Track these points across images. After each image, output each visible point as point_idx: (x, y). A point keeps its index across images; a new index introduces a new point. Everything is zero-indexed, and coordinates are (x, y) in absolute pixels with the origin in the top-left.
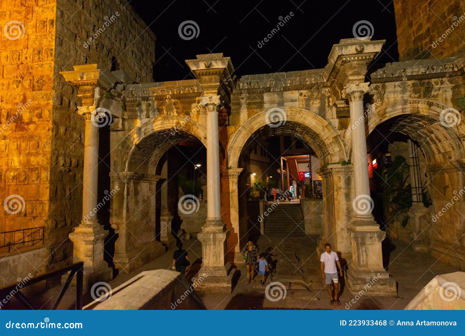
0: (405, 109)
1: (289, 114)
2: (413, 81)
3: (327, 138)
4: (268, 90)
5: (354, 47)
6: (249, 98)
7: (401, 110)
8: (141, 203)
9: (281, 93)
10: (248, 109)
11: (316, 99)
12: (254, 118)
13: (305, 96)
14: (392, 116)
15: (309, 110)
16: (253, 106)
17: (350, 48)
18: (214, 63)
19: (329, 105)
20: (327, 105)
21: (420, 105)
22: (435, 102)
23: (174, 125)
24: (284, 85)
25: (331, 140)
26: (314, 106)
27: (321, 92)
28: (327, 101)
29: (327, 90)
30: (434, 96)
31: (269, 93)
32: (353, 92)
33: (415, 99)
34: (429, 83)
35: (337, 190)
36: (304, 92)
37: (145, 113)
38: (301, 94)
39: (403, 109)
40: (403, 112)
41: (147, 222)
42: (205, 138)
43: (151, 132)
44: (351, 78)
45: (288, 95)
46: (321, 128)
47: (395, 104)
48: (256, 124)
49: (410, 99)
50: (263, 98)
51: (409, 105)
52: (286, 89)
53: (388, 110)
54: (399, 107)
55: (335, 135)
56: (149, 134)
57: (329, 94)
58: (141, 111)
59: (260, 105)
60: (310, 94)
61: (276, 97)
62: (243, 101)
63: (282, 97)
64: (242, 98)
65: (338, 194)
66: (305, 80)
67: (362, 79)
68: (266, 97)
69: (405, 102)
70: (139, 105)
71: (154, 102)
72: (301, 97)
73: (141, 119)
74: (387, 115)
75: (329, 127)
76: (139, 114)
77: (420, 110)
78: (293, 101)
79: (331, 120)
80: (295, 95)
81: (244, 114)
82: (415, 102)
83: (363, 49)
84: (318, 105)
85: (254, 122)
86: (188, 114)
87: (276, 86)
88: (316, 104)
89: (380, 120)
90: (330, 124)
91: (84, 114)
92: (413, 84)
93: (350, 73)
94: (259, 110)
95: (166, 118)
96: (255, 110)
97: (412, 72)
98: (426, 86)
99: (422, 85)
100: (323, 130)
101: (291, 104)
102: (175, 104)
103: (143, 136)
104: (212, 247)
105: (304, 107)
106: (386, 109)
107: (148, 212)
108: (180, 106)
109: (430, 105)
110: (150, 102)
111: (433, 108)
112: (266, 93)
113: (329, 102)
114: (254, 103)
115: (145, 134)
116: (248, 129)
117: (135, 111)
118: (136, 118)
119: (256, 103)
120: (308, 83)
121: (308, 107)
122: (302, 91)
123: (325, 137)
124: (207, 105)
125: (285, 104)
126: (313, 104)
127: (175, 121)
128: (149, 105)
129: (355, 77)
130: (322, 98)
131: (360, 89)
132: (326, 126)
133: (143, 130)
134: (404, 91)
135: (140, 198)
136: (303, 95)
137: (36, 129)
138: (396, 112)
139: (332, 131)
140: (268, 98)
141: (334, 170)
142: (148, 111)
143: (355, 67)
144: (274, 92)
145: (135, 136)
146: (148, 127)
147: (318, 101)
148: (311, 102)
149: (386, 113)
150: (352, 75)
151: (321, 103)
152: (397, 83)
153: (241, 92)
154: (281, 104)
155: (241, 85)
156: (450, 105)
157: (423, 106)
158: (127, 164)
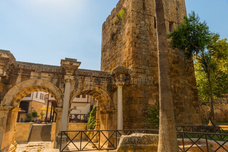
0: (91, 88)
1: (42, 83)
3: (58, 96)
4: (34, 71)
5: (69, 62)
6: (23, 73)
7: (89, 88)
9: (40, 73)
10: (22, 77)
11: (56, 78)
12: (24, 82)
13: (51, 76)
14: (86, 90)
15: (52, 82)
16: (24, 76)
17: (67, 62)
18: (2, 54)
19: (61, 82)
20: (60, 81)
21: (96, 88)
22: (101, 87)
24: (41, 70)
25: (59, 97)
26: (55, 81)
27: (58, 76)
28: (60, 80)
30: (101, 85)
31: (34, 72)
32: (67, 79)
33: (94, 85)
35: (58, 119)
36: (51, 74)
38: (49, 75)
39: (90, 88)
40: (90, 89)
44: (67, 73)
45: (43, 75)
46: (56, 91)
47: (87, 86)
48: (24, 85)
49: (93, 85)
50: (30, 74)
51: (92, 87)
52: (42, 72)
53: (85, 87)
54: (89, 87)
55: (62, 95)
57: (62, 77)
59: (29, 77)
60: (53, 76)
61: (37, 74)
62: (20, 74)
63: (40, 75)
64: (19, 72)
65: (58, 121)
66: (52, 69)
67: (72, 75)
68: (32, 74)
69: (91, 85)
72: (49, 77)
74: (84, 89)
77: (96, 89)
78: (45, 77)
79: (61, 88)
80: (47, 75)
81: (19, 79)
82: (94, 86)
83: (73, 64)
84: (57, 81)
85: (24, 84)
87: (38, 70)
88: (56, 81)
89: (81, 91)
90: (60, 90)
93: (67, 71)
94: (27, 79)
96: (25, 79)
97: (94, 75)
100: (57, 92)
101: (44, 79)
105: (50, 81)
106: (84, 87)
109: (99, 88)
111: (100, 89)
112: (33, 72)
113: (61, 81)
114: (25, 75)
116: (20, 87)
119: (27, 76)
120: (53, 71)
121: (51, 81)
122: (50, 74)
123: (57, 95)
125: (41, 78)
126: (54, 80)
129: (69, 73)
131: (70, 78)
136: (50, 75)
138: (87, 89)
139: (61, 93)
140: (33, 74)
141: (58, 110)
143: (69, 70)
144: (36, 72)
147: (57, 79)
148: (53, 79)
149: (83, 88)
150: (67, 72)
153: (19, 69)
154: (39, 78)
155: (20, 66)
156: (106, 89)
157: (97, 88)
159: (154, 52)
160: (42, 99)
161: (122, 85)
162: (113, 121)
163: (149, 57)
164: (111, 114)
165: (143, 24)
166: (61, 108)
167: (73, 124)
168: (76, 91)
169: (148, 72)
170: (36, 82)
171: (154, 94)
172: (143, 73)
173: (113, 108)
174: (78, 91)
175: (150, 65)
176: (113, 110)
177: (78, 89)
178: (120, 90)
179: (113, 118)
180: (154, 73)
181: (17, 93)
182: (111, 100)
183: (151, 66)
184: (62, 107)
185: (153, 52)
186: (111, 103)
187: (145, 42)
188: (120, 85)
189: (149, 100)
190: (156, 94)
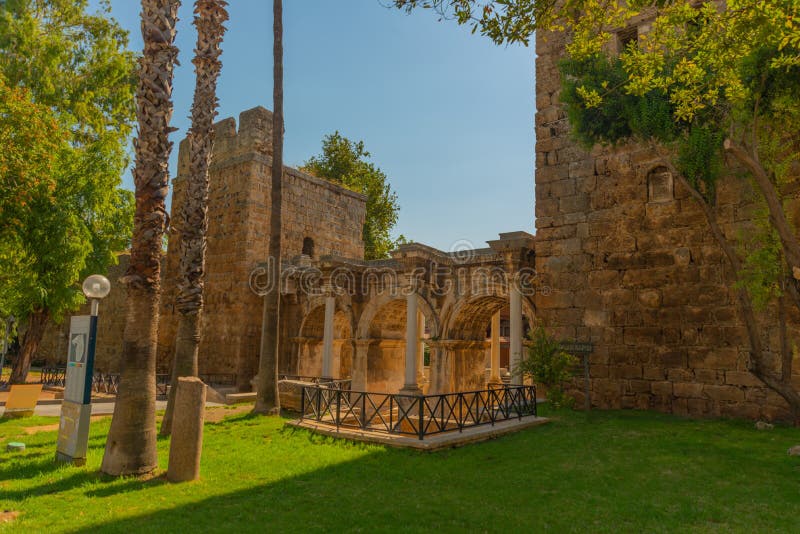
8: (318, 362)
12: (379, 296)
14: (476, 298)
74: (472, 297)
75: (428, 306)
103: (310, 310)
116: (375, 305)
135: (317, 358)
158: (301, 331)
163: (590, 181)
172: (570, 237)
175: (592, 205)
177: (460, 297)
181: (374, 315)
183: (596, 209)
184: (434, 339)
189: (587, 312)
190: (610, 293)
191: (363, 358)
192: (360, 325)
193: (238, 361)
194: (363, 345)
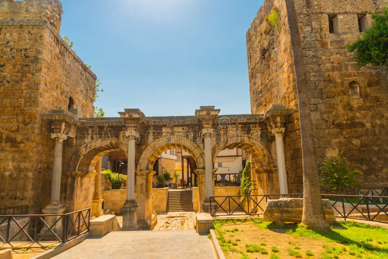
1: (176, 140)
2: (241, 125)
4: (165, 126)
5: (205, 112)
6: (154, 130)
7: (235, 140)
8: (84, 190)
9: (172, 128)
10: (153, 136)
11: (192, 132)
12: (156, 141)
13: (185, 130)
16: (156, 134)
17: (203, 112)
18: (133, 114)
20: (197, 135)
22: (252, 137)
23: (109, 143)
24: (174, 124)
25: (199, 155)
27: (194, 128)
28: (197, 133)
29: (197, 127)
30: (251, 134)
31: (165, 128)
32: (206, 133)
33: (242, 135)
34: (249, 127)
36: (185, 128)
37: (90, 135)
38: (183, 129)
41: (87, 203)
42: (127, 152)
43: (94, 147)
44: (205, 126)
45: (176, 129)
47: (232, 137)
48: (157, 145)
49: (240, 135)
50: (162, 130)
51: (239, 138)
52: (175, 126)
53: (229, 140)
54: (235, 138)
55: (201, 152)
56: (92, 148)
58: (88, 134)
59: (160, 134)
60: (188, 129)
61: (169, 130)
63: (173, 130)
64: (150, 130)
65: (201, 186)
66: (185, 121)
67: (210, 127)
68: (164, 130)
69: (238, 136)
70: (87, 131)
71: (96, 129)
72: (183, 131)
73: (88, 139)
75: (198, 148)
76: (86, 136)
78: (179, 132)
79: (199, 144)
80: (180, 129)
81: (151, 138)
83: (210, 113)
86: (117, 137)
87: (169, 124)
88: (191, 135)
90: (198, 146)
91: (55, 138)
92: (241, 127)
94: (160, 137)
95: (104, 139)
96: (158, 137)
97: (240, 121)
98: (247, 128)
99: (246, 127)
100: (195, 150)
101: (177, 134)
102: (110, 131)
103: (88, 150)
104: (128, 215)
105: (185, 136)
107: (88, 196)
108: (112, 132)
109: (249, 138)
110: (94, 129)
111: (251, 140)
115: (90, 148)
116: (153, 147)
117: (84, 134)
118: (84, 138)
119: (158, 133)
120: (187, 123)
121: (187, 137)
123: (196, 153)
124: (129, 136)
125: (175, 134)
127: (109, 141)
128: (94, 131)
129: (207, 126)
130: (195, 132)
131: (209, 132)
132: (196, 148)
133: (89, 146)
134: (237, 130)
135: (84, 187)
137: (25, 147)
138: (233, 141)
139: (200, 150)
141: (200, 172)
142: (92, 134)
143: (207, 121)
144: (168, 127)
145: (84, 149)
146: (92, 144)
148: (189, 134)
150: (205, 124)
151: (194, 134)
152: (233, 126)
153: (149, 126)
154: (173, 134)
155: (150, 122)
156: (260, 138)
157: (246, 139)
158: (77, 167)
159: (331, 73)
160: (173, 155)
161: (281, 132)
162: (274, 183)
163: (322, 83)
164: (271, 174)
165: (309, 31)
166: (203, 170)
167: (219, 189)
168: (219, 145)
169: (322, 107)
170: (169, 140)
171: (335, 140)
172: (314, 110)
173: (272, 165)
174: (220, 145)
175: (324, 96)
176: (273, 168)
177: (220, 143)
178: (279, 140)
179: (274, 179)
180: (334, 108)
181: (151, 154)
182: (268, 154)
183: (327, 98)
184: (204, 168)
185: (329, 75)
186: (269, 158)
187: (314, 60)
188: (278, 133)
189: (327, 150)
190: (338, 140)
191: (142, 184)
192: (141, 161)
193: (30, 193)
194: (142, 175)
